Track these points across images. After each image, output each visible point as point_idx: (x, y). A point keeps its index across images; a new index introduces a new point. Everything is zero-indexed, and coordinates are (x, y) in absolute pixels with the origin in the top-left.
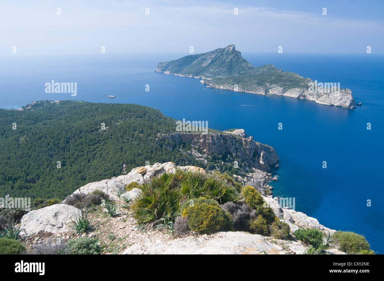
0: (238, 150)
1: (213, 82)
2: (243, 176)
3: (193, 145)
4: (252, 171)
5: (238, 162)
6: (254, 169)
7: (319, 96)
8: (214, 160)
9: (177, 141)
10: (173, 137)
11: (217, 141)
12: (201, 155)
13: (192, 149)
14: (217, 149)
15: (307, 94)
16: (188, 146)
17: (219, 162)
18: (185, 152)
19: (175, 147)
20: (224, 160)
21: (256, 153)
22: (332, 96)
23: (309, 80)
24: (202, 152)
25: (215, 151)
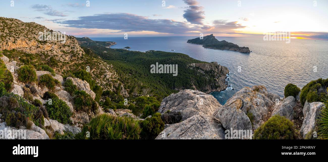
0: (215, 69)
1: (206, 46)
2: (217, 78)
3: (200, 68)
4: (221, 77)
5: (216, 73)
6: (221, 76)
7: (240, 50)
8: (207, 73)
9: (194, 66)
10: (193, 65)
11: (208, 66)
12: (203, 71)
13: (199, 69)
14: (208, 69)
15: (236, 49)
16: (198, 68)
17: (209, 74)
18: (197, 70)
19: (193, 68)
20: (211, 73)
21: (221, 70)
22: (244, 49)
23: (236, 45)
24: (203, 70)
25: (207, 70)
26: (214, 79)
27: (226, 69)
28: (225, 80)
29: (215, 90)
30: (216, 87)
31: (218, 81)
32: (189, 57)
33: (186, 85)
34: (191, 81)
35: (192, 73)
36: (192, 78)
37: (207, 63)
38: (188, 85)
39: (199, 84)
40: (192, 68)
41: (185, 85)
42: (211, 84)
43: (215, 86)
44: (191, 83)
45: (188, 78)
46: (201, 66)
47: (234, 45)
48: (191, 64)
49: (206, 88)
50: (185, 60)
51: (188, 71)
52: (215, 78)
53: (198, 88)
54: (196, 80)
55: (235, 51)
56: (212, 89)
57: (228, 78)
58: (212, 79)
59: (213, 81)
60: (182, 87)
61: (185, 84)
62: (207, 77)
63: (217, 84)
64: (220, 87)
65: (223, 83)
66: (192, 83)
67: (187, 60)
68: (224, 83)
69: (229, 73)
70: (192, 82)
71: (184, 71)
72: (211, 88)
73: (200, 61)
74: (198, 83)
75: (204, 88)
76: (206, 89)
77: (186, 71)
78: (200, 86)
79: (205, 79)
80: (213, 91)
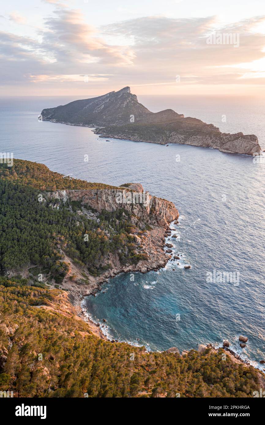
0: (133, 207)
1: (107, 131)
2: (139, 234)
3: (83, 203)
4: (150, 229)
5: (134, 220)
6: (152, 226)
7: (222, 144)
8: (107, 219)
9: (65, 200)
10: (60, 195)
11: (110, 198)
12: (92, 214)
13: (82, 208)
14: (110, 206)
15: (210, 142)
16: (77, 205)
17: (113, 221)
18: (75, 211)
19: (62, 206)
20: (119, 218)
21: (153, 209)
22: (237, 143)
23: (211, 126)
24: (94, 211)
25: (107, 209)
26: (129, 238)
27: (170, 206)
28: (164, 241)
29: (130, 268)
30: (135, 260)
31: (142, 242)
32: (48, 170)
33: (41, 256)
34: (56, 244)
35: (58, 221)
36: (59, 236)
37: (105, 186)
38: (48, 257)
39: (81, 253)
40: (57, 207)
41: (39, 259)
42: (120, 251)
43: (130, 257)
44: (55, 251)
45: (46, 238)
46: (87, 197)
47: (205, 125)
48: (54, 193)
49: (103, 262)
50: (35, 182)
51: (45, 217)
52: (131, 234)
53: (81, 262)
54: (73, 242)
55: (207, 147)
56: (123, 262)
57: (173, 233)
58: (123, 236)
59: (124, 243)
60: (29, 263)
61: (37, 256)
62: (107, 232)
63: (136, 252)
64: (147, 259)
65: (157, 249)
66: (61, 251)
67: (41, 182)
68: (160, 250)
69: (178, 220)
70: (59, 246)
71: (32, 218)
72: (118, 263)
73: (84, 182)
74: (78, 248)
75: (96, 262)
76: (104, 265)
77: (38, 217)
78: (84, 258)
79: (99, 236)
80: (126, 270)
